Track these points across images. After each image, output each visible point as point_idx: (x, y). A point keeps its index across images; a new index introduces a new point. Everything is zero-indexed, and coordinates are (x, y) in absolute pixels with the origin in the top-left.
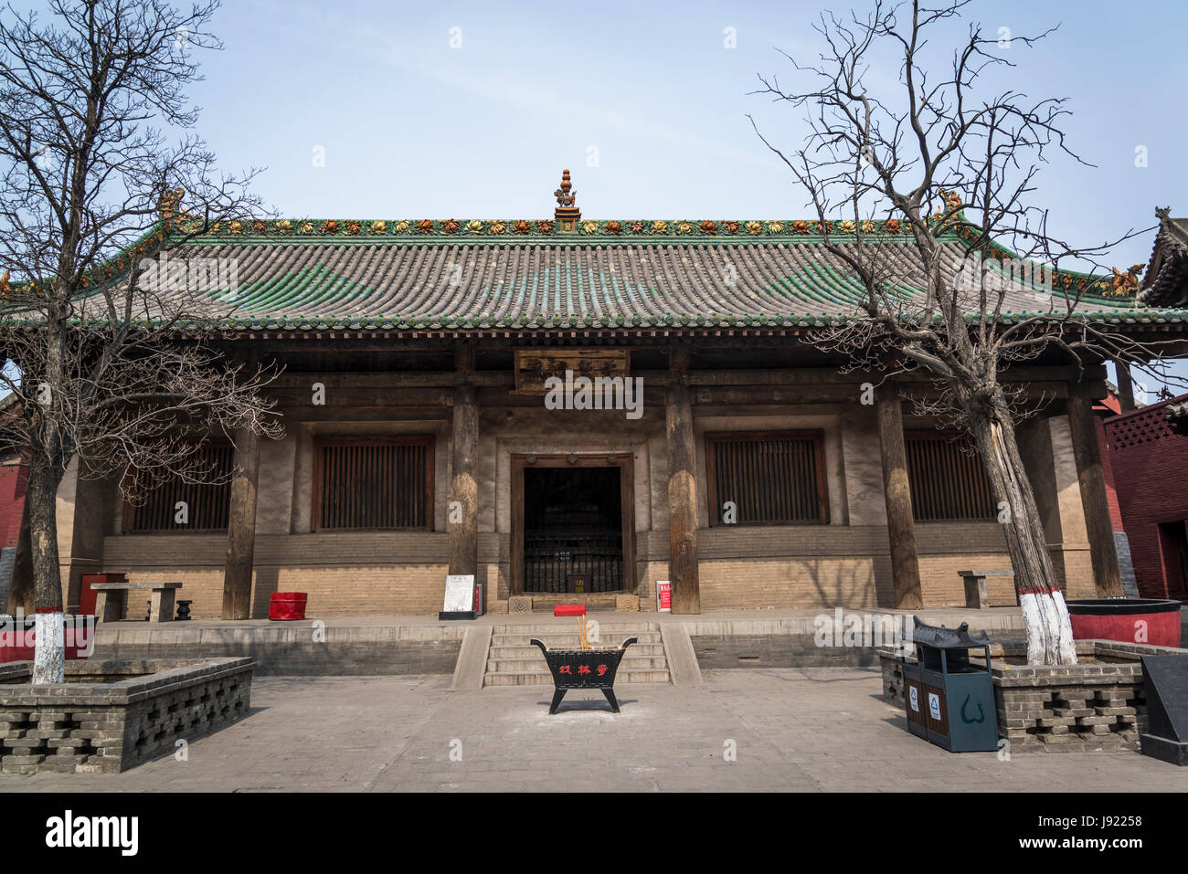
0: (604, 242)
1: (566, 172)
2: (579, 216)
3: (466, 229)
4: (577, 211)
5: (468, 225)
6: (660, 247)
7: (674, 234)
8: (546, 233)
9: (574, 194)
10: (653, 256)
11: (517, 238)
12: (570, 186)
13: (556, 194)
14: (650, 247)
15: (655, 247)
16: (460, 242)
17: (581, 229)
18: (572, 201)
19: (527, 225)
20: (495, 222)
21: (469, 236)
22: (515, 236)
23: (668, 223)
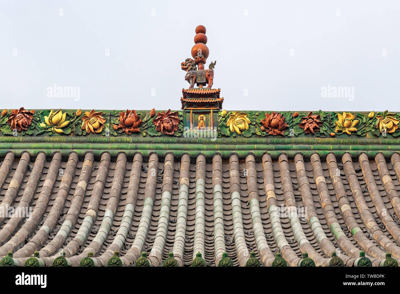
0: (258, 148)
1: (201, 30)
2: (220, 104)
3: (42, 125)
4: (217, 94)
5: (46, 119)
6: (346, 158)
7: (368, 135)
8: (166, 132)
9: (212, 65)
10: (336, 173)
11: (122, 142)
12: (205, 54)
13: (184, 67)
14: (331, 158)
15: (339, 159)
16: (33, 147)
17: (221, 126)
18: (208, 79)
19: (138, 118)
20: (87, 114)
21: (46, 138)
22: (119, 138)
23: (358, 116)
